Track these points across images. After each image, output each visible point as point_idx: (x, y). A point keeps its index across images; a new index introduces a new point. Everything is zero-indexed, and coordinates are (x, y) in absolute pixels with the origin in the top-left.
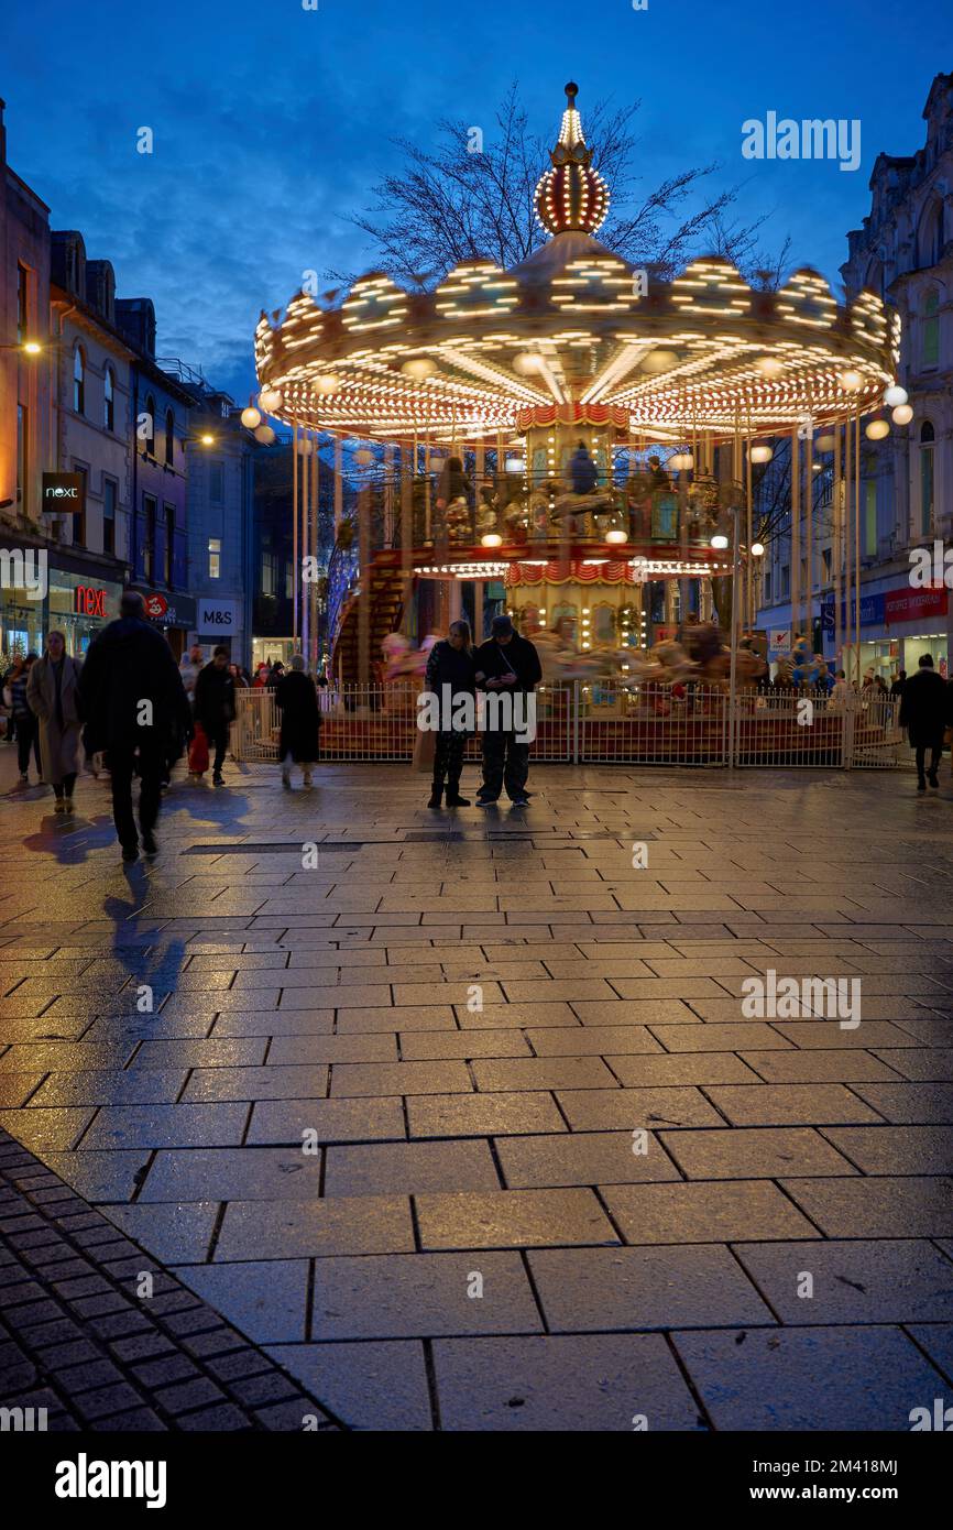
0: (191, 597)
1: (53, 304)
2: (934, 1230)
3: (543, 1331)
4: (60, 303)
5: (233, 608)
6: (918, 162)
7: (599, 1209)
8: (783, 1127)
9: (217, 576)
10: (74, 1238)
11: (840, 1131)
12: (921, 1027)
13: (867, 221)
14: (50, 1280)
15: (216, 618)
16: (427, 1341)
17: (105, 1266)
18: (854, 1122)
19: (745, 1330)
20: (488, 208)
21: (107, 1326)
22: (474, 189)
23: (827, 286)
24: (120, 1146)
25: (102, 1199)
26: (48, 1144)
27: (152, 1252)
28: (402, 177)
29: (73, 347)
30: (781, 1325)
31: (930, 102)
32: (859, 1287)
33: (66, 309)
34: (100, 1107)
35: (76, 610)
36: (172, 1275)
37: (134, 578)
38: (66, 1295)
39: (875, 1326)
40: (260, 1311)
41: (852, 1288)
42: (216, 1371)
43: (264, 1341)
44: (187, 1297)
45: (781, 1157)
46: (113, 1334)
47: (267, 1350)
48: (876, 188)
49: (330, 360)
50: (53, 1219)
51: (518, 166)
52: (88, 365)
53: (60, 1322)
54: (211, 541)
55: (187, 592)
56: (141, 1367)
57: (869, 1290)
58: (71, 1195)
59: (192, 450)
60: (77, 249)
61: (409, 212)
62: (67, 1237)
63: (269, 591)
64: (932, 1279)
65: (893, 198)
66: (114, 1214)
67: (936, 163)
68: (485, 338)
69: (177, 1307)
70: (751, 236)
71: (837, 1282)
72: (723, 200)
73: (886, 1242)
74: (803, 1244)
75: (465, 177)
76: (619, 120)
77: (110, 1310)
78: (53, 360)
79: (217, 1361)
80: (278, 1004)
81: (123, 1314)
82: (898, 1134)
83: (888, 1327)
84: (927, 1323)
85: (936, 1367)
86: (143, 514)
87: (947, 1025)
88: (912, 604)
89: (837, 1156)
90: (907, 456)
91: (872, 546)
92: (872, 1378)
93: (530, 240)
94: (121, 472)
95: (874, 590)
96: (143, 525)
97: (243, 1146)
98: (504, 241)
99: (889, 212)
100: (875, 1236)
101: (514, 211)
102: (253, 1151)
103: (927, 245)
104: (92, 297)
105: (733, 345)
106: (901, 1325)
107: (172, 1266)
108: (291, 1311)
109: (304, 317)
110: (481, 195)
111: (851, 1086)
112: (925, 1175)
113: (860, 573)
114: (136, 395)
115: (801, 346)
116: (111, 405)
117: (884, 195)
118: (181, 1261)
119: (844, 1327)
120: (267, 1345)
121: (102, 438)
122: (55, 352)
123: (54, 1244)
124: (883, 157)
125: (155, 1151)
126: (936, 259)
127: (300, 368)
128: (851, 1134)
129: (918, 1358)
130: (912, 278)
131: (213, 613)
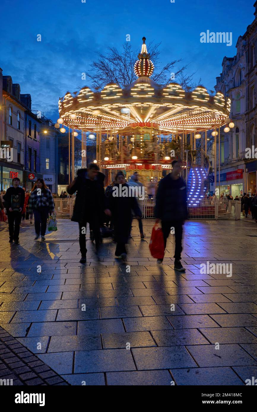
0: (41, 174)
1: (3, 95)
2: (239, 342)
3: (136, 370)
4: (5, 95)
5: (52, 177)
6: (235, 58)
7: (151, 337)
8: (200, 314)
9: (48, 168)
10: (10, 347)
11: (214, 316)
12: (236, 288)
13: (221, 74)
14: (3, 358)
15: (48, 180)
16: (105, 373)
17: (18, 354)
18: (218, 313)
19: (190, 369)
20: (121, 70)
21: (19, 371)
22: (117, 65)
23: (207, 91)
24: (22, 322)
25: (17, 336)
26: (3, 322)
27: (31, 350)
28: (98, 62)
29: (9, 107)
30: (199, 367)
31: (238, 43)
32: (220, 357)
33: (7, 97)
34: (16, 311)
35: (10, 178)
36: (36, 356)
37: (25, 169)
38: (7, 362)
39: (224, 367)
40: (60, 366)
41: (218, 357)
42: (48, 382)
43: (61, 373)
44: (40, 362)
45: (199, 323)
46: (20, 373)
47: (62, 376)
48: (223, 66)
49: (74, 110)
50: (4, 342)
51: (129, 59)
52: (13, 112)
53: (6, 370)
54: (46, 159)
55: (40, 173)
56: (28, 381)
57: (222, 358)
58: (9, 335)
59: (41, 135)
60: (10, 81)
61: (99, 71)
62: (8, 347)
63: (62, 172)
64: (239, 354)
65: (228, 68)
66: (21, 340)
67: (239, 59)
68: (113, 104)
69: (38, 365)
70: (191, 78)
71: (214, 356)
72: (183, 69)
73: (227, 345)
74: (204, 345)
75: (115, 62)
76: (156, 47)
77: (20, 366)
78: (4, 111)
79: (48, 379)
80: (65, 283)
81: (23, 367)
82: (230, 316)
83: (227, 367)
84: (238, 366)
85: (240, 378)
86: (28, 152)
87: (243, 287)
88: (233, 176)
89: (214, 322)
90: (232, 136)
91: (223, 160)
92: (223, 381)
93: (132, 79)
94: (22, 141)
95: (223, 172)
96: (28, 155)
97: (55, 321)
98: (125, 79)
99: (227, 72)
100: (224, 343)
101: (128, 71)
102: (58, 322)
103: (237, 81)
104: (14, 94)
105: (180, 106)
106: (231, 367)
107: (36, 354)
108: (68, 365)
109: (68, 99)
110: (119, 67)
111: (218, 303)
112: (237, 327)
113: (220, 167)
114: (26, 120)
115: (199, 107)
116: (19, 122)
117: (226, 68)
118: (39, 353)
119: (216, 368)
120: (62, 375)
121: (17, 132)
122: (4, 108)
123: (4, 349)
124: (225, 57)
125: (32, 323)
126: (239, 84)
127: (68, 112)
128: (218, 316)
129: (235, 375)
130: (233, 90)
131: (47, 179)
